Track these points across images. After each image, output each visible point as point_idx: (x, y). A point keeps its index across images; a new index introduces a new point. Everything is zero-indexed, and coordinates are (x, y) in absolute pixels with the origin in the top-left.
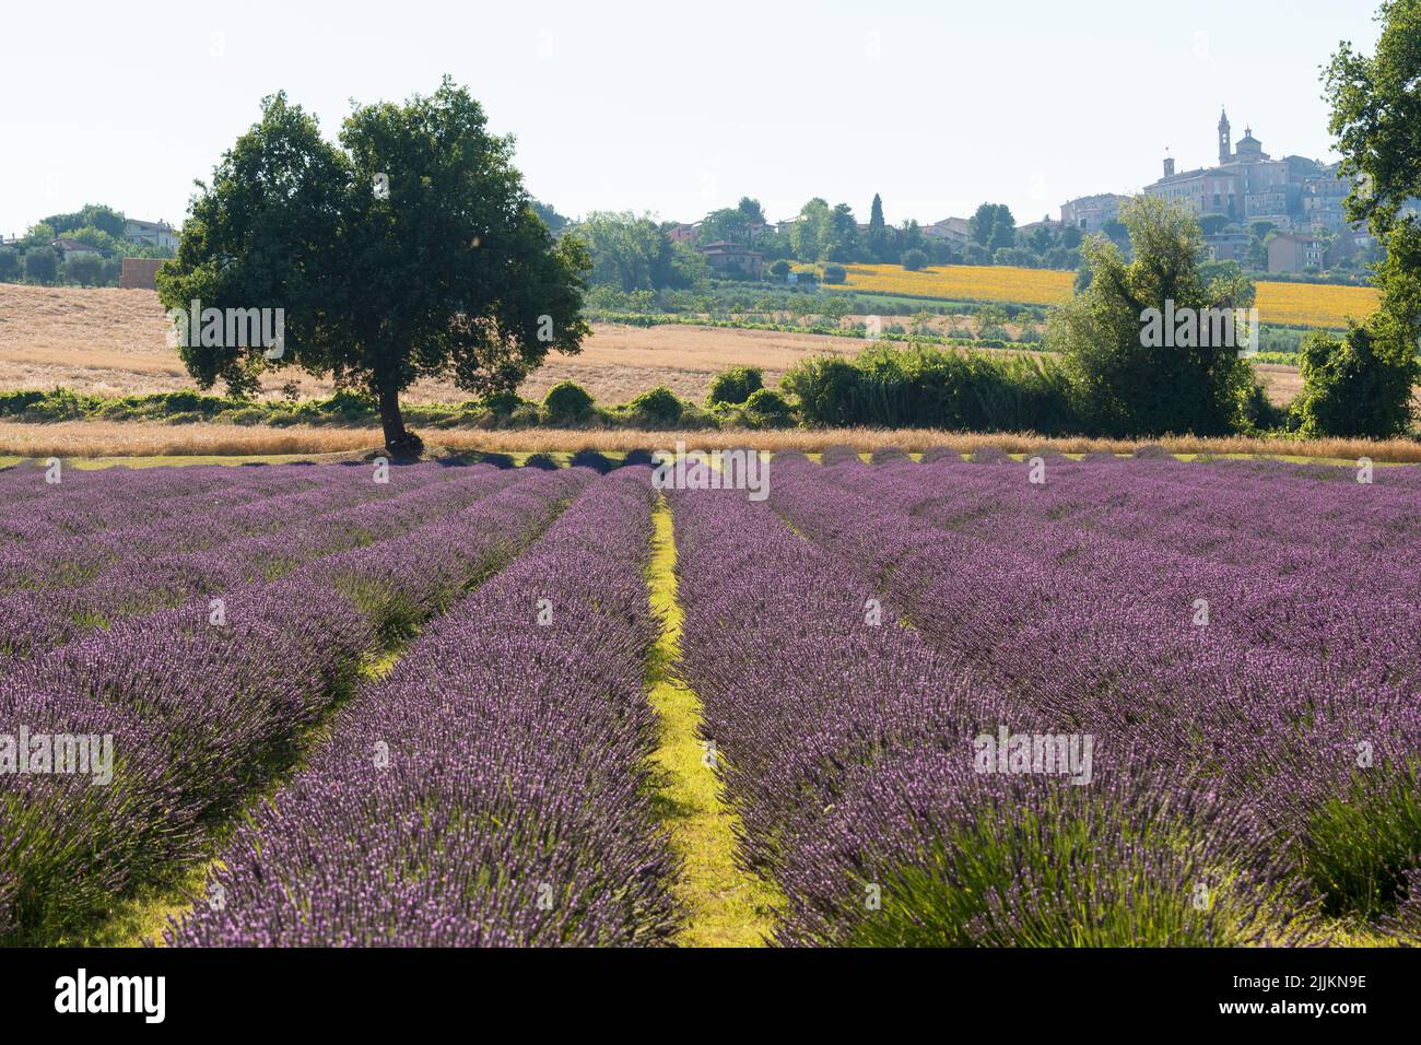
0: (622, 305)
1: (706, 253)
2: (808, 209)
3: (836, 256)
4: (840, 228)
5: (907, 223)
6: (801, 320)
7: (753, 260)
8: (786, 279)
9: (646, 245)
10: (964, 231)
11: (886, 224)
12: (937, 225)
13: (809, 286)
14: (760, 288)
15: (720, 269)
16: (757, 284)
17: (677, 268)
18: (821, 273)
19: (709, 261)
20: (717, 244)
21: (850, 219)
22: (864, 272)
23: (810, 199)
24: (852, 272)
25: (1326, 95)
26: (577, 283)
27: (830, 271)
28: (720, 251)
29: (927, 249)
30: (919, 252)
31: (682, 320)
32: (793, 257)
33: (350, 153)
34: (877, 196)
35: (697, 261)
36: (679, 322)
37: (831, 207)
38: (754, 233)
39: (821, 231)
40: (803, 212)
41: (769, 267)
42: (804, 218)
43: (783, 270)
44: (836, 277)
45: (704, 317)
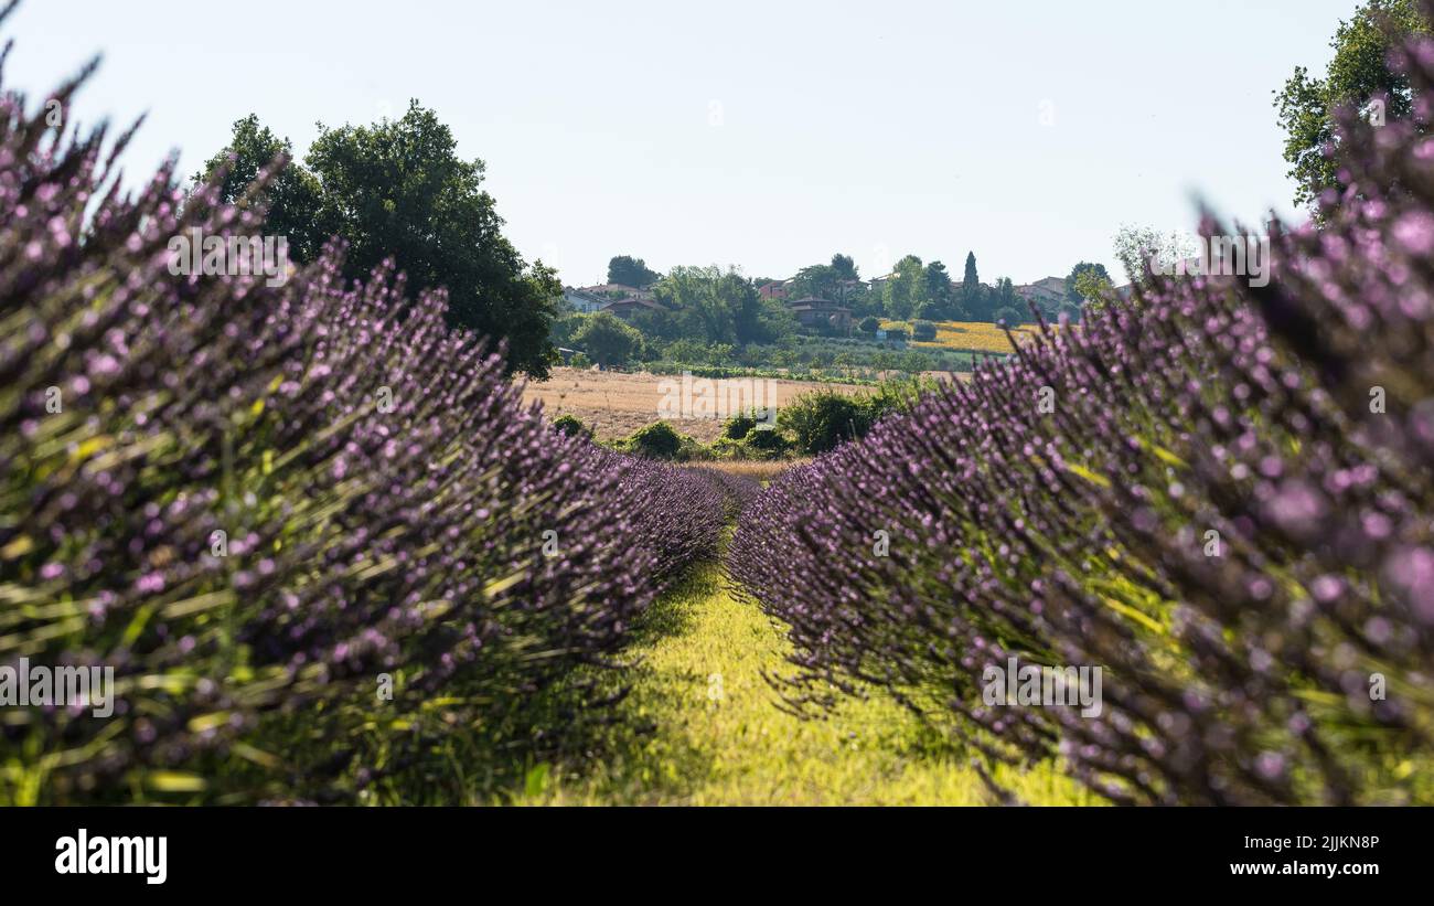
0: (701, 359)
1: (795, 308)
2: (901, 267)
3: (928, 314)
4: (933, 286)
5: (1000, 281)
6: (881, 375)
7: (842, 316)
8: (875, 336)
9: (731, 300)
10: (1062, 291)
11: (981, 281)
12: (1036, 284)
13: (899, 342)
14: (847, 344)
15: (810, 325)
16: (845, 340)
17: (763, 324)
18: (911, 329)
19: (797, 317)
20: (806, 300)
21: (945, 277)
22: (955, 330)
23: (903, 256)
24: (943, 329)
25: (1281, 120)
26: (548, 309)
27: (919, 328)
28: (809, 307)
29: (1020, 308)
30: (1012, 310)
31: (758, 372)
32: (885, 315)
33: (319, 176)
34: (971, 253)
35: (784, 316)
36: (754, 375)
37: (925, 265)
38: (846, 290)
39: (914, 290)
40: (896, 271)
41: (858, 324)
42: (898, 275)
43: (872, 327)
44: (927, 334)
45: (783, 371)
